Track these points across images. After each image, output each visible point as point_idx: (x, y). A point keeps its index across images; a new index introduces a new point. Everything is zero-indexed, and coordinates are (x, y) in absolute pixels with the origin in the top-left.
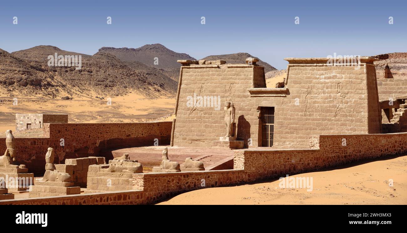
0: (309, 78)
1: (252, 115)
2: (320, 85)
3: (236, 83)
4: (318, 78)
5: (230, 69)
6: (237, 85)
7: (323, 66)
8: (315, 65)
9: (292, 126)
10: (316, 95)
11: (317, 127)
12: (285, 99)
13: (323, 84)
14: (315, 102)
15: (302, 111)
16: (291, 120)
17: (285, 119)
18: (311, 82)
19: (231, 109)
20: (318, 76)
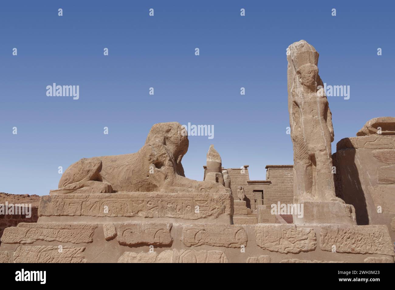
0: (281, 175)
1: (250, 194)
2: (288, 179)
3: (238, 178)
4: (287, 175)
5: (233, 171)
6: (239, 179)
7: (288, 169)
8: (284, 168)
9: (275, 200)
10: (287, 184)
11: (290, 201)
12: (269, 186)
13: (290, 178)
14: (287, 188)
15: (280, 192)
16: (274, 197)
17: (270, 196)
18: (283, 177)
19: (242, 190)
20: (286, 174)
